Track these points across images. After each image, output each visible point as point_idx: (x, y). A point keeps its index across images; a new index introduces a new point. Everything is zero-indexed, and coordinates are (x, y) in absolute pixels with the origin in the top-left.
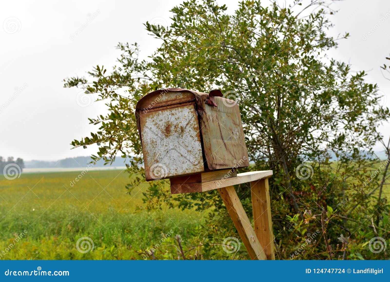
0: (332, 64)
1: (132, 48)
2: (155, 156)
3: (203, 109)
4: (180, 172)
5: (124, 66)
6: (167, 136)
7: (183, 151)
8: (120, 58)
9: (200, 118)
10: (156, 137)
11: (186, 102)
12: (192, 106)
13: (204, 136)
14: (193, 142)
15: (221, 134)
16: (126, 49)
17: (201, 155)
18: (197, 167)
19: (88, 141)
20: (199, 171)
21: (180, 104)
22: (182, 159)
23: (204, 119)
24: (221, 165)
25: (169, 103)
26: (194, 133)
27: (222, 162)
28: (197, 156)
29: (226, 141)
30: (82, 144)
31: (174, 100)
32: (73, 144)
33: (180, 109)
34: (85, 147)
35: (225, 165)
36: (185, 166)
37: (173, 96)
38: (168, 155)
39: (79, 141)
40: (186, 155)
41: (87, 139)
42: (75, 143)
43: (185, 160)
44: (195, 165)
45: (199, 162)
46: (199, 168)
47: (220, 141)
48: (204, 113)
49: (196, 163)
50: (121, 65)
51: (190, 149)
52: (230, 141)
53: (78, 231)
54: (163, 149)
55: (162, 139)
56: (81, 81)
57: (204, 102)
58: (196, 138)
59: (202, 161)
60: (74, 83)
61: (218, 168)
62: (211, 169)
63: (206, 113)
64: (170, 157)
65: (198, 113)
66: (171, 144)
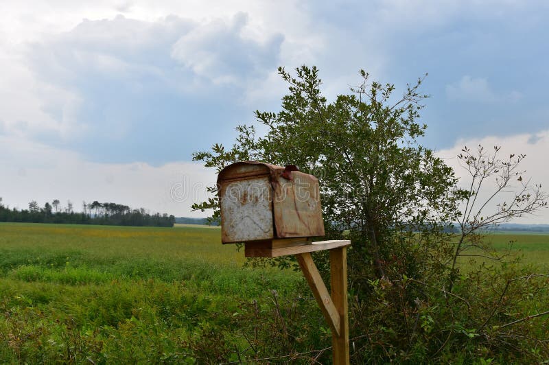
0: (420, 150)
1: (250, 130)
2: (231, 222)
3: (277, 182)
4: (252, 238)
5: (242, 145)
6: (243, 204)
7: (256, 219)
8: (239, 138)
9: (273, 189)
10: (233, 204)
11: (261, 175)
12: (266, 179)
13: (276, 207)
14: (265, 211)
15: (295, 205)
16: (245, 130)
17: (272, 223)
18: (267, 234)
19: (206, 206)
20: (269, 238)
21: (256, 175)
22: (254, 225)
23: (277, 191)
24: (290, 234)
25: (247, 174)
26: (267, 203)
27: (292, 231)
28: (268, 224)
29: (299, 212)
30: (200, 207)
31: (252, 172)
32: (193, 207)
33: (256, 181)
34: (203, 211)
35: (297, 234)
36: (257, 233)
37: (250, 169)
38: (243, 222)
39: (199, 204)
40: (257, 223)
41: (205, 203)
42: (195, 207)
43: (257, 227)
44: (266, 232)
45: (269, 230)
46: (269, 236)
47: (294, 211)
48: (277, 185)
49: (267, 230)
50: (239, 144)
51: (262, 217)
52: (304, 212)
53: (204, 279)
54: (238, 216)
55: (239, 207)
56: (207, 155)
57: (279, 176)
58: (268, 208)
59: (272, 229)
60: (200, 157)
61: (288, 236)
62: (280, 237)
63: (280, 185)
64: (244, 224)
65: (272, 185)
66: (246, 212)
